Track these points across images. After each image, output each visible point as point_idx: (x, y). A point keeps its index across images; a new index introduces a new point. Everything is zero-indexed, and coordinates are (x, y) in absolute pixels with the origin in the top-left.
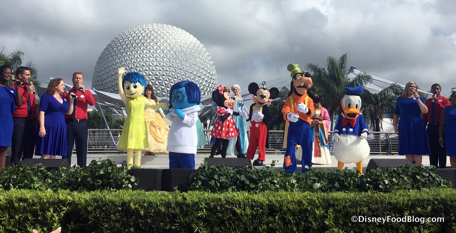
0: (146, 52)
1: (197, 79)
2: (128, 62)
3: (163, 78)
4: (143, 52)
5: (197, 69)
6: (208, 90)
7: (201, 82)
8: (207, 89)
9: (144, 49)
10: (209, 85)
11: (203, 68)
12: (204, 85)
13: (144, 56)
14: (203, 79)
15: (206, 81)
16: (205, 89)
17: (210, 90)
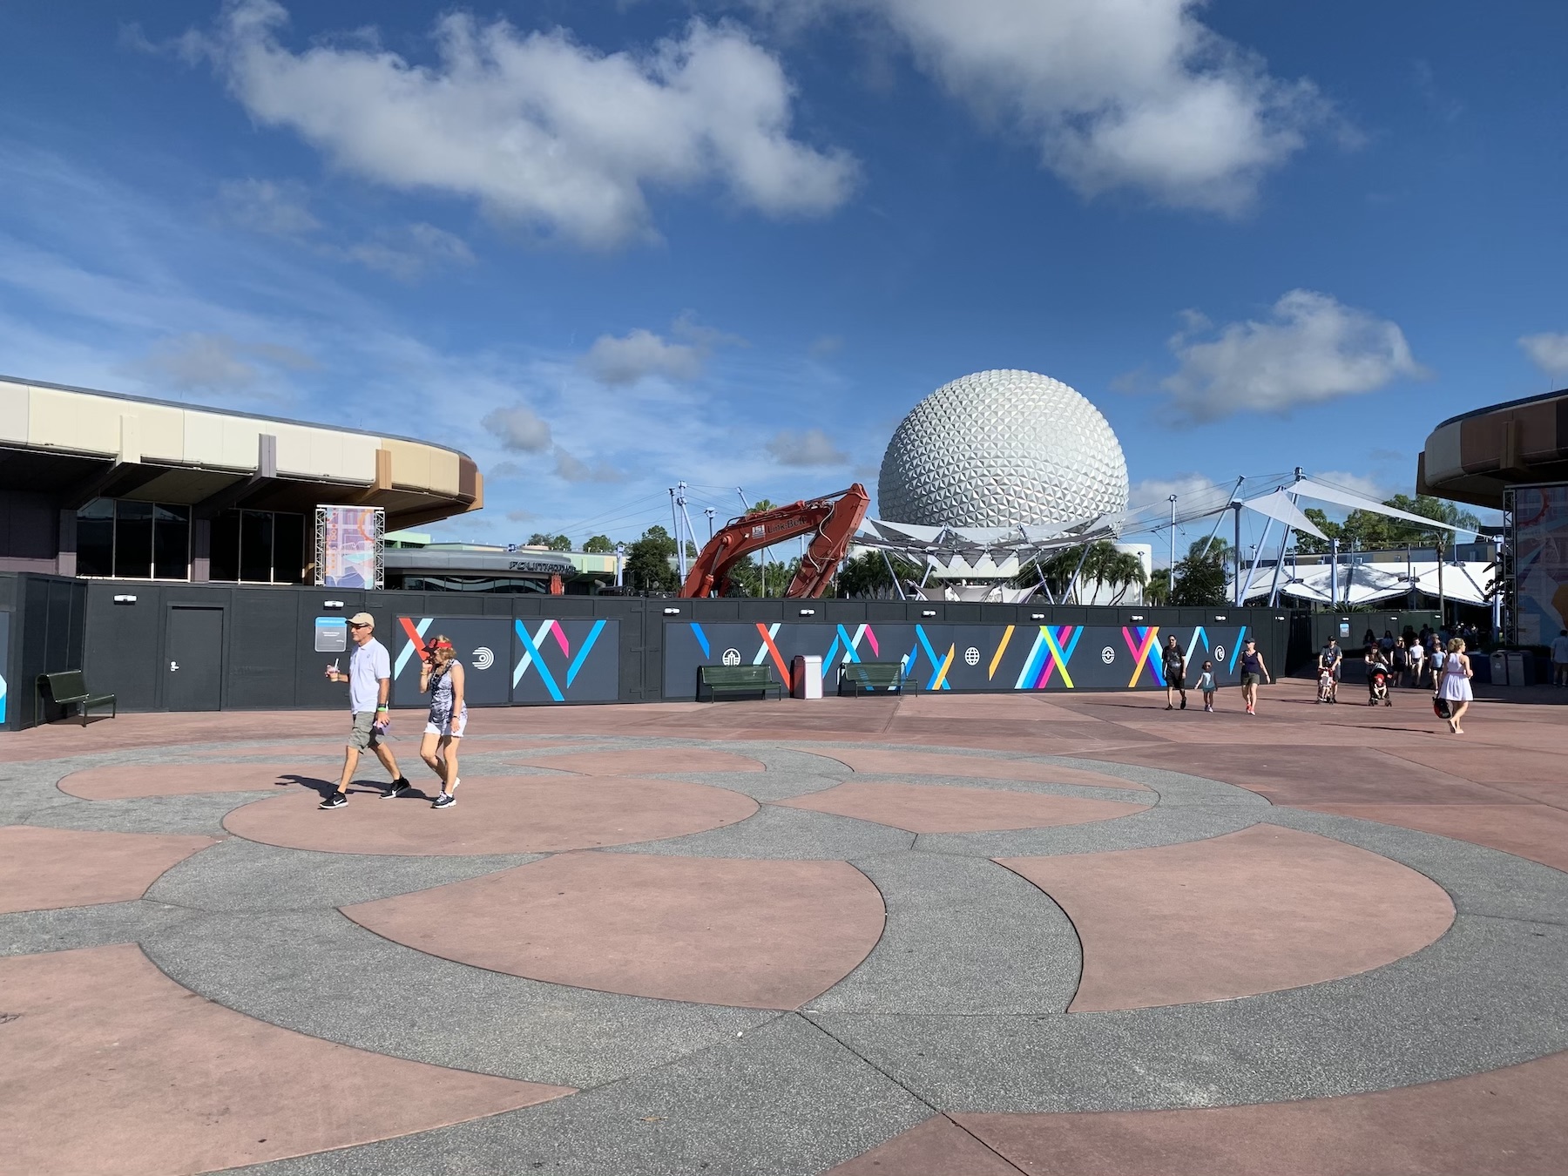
0: (976, 432)
1: (1079, 480)
3: (1010, 480)
4: (970, 430)
5: (1080, 458)
6: (1106, 499)
7: (1088, 483)
8: (1103, 498)
9: (971, 425)
10: (1107, 489)
11: (1093, 457)
12: (1097, 490)
13: (973, 438)
14: (1094, 478)
15: (1101, 482)
16: (1099, 498)
17: (1110, 499)
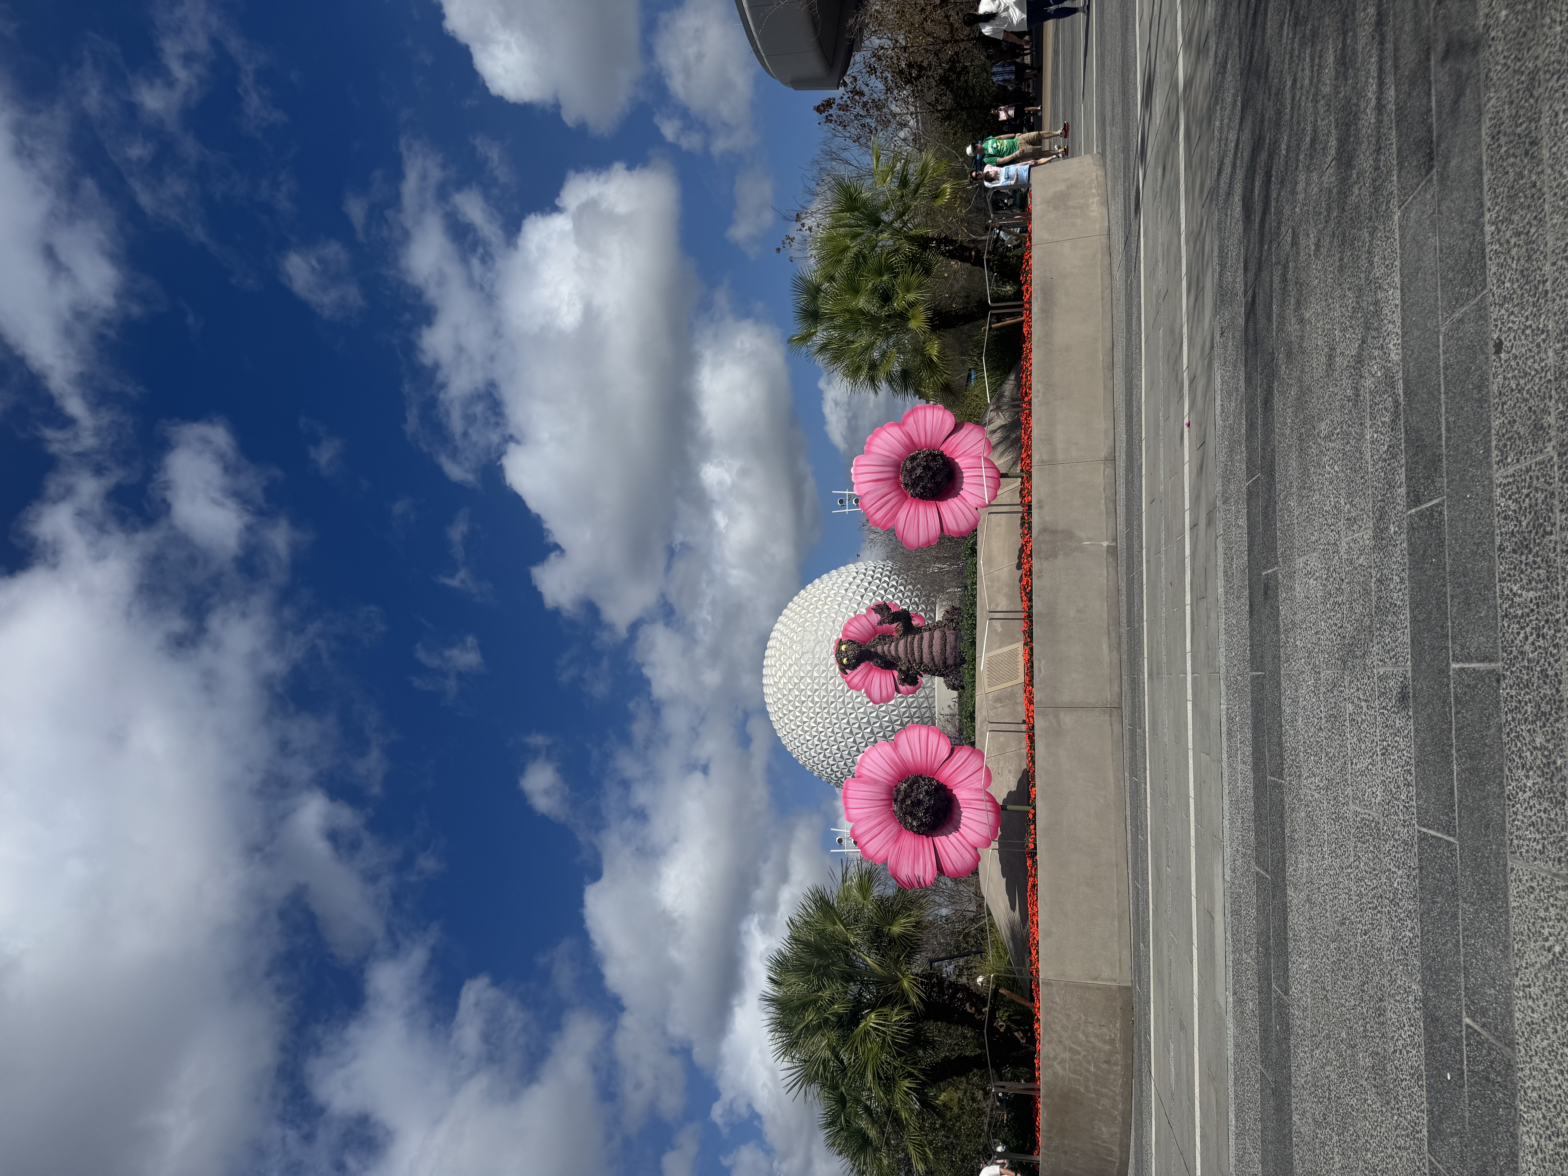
0: (819, 696)
1: (867, 602)
2: (836, 730)
4: (817, 702)
9: (812, 701)
13: (825, 700)
17: (886, 576)
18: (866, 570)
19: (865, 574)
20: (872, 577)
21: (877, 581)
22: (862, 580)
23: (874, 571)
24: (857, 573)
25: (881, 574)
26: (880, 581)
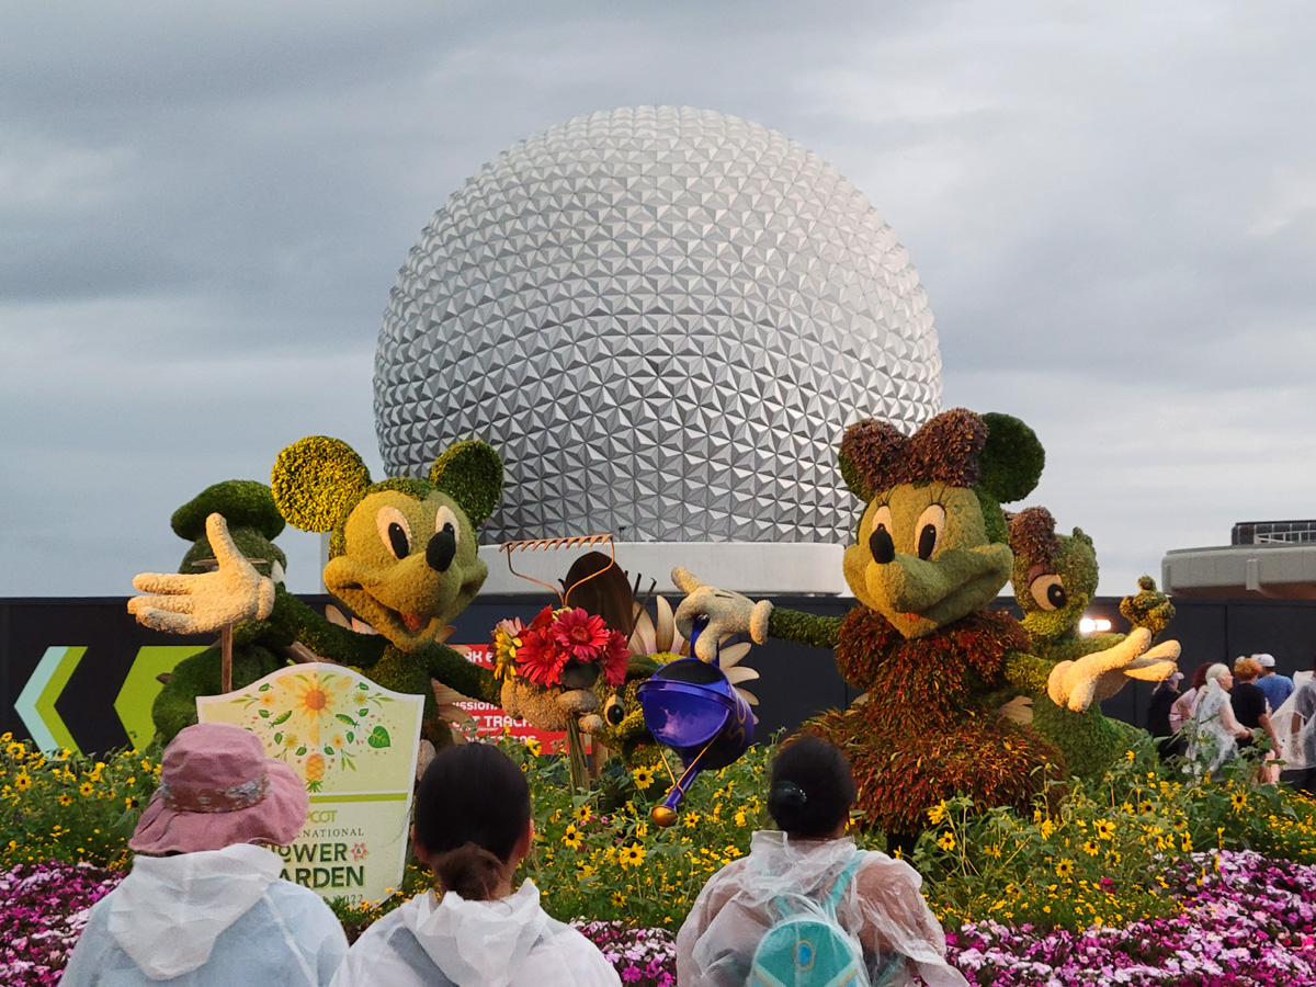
0: (609, 252)
1: (838, 365)
2: (529, 295)
3: (686, 365)
4: (594, 248)
5: (837, 317)
7: (857, 374)
9: (596, 235)
10: (897, 388)
11: (867, 313)
13: (601, 266)
14: (868, 361)
15: (884, 369)
18: (919, 360)
19: (907, 357)
20: (899, 376)
21: (889, 389)
22: (892, 350)
23: (914, 378)
24: (911, 338)
25: (906, 398)
26: (890, 395)
